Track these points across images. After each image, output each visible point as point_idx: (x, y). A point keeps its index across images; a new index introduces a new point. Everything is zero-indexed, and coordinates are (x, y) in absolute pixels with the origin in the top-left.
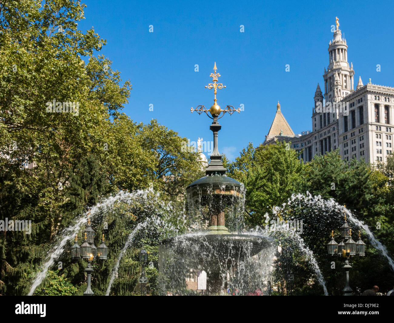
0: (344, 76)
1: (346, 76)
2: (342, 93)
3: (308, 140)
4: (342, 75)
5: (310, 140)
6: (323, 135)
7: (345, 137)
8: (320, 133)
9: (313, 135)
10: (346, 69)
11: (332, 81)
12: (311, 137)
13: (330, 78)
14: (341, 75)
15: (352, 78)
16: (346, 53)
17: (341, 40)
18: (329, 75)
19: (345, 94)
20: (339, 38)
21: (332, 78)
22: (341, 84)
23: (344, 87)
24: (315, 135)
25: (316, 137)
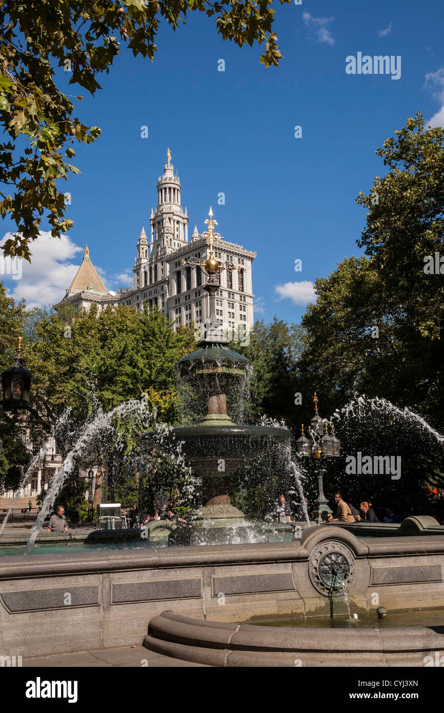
0: (176, 223)
1: (178, 222)
2: (173, 244)
3: (128, 300)
4: (174, 220)
5: (130, 301)
6: (148, 294)
7: (178, 300)
8: (145, 292)
9: (135, 294)
10: (179, 214)
11: (161, 226)
12: (131, 296)
13: (159, 223)
14: (172, 221)
15: (186, 226)
16: (179, 195)
17: (173, 178)
18: (159, 219)
19: (177, 244)
20: (169, 174)
21: (161, 223)
22: (173, 233)
23: (176, 236)
24: (137, 294)
25: (138, 296)
